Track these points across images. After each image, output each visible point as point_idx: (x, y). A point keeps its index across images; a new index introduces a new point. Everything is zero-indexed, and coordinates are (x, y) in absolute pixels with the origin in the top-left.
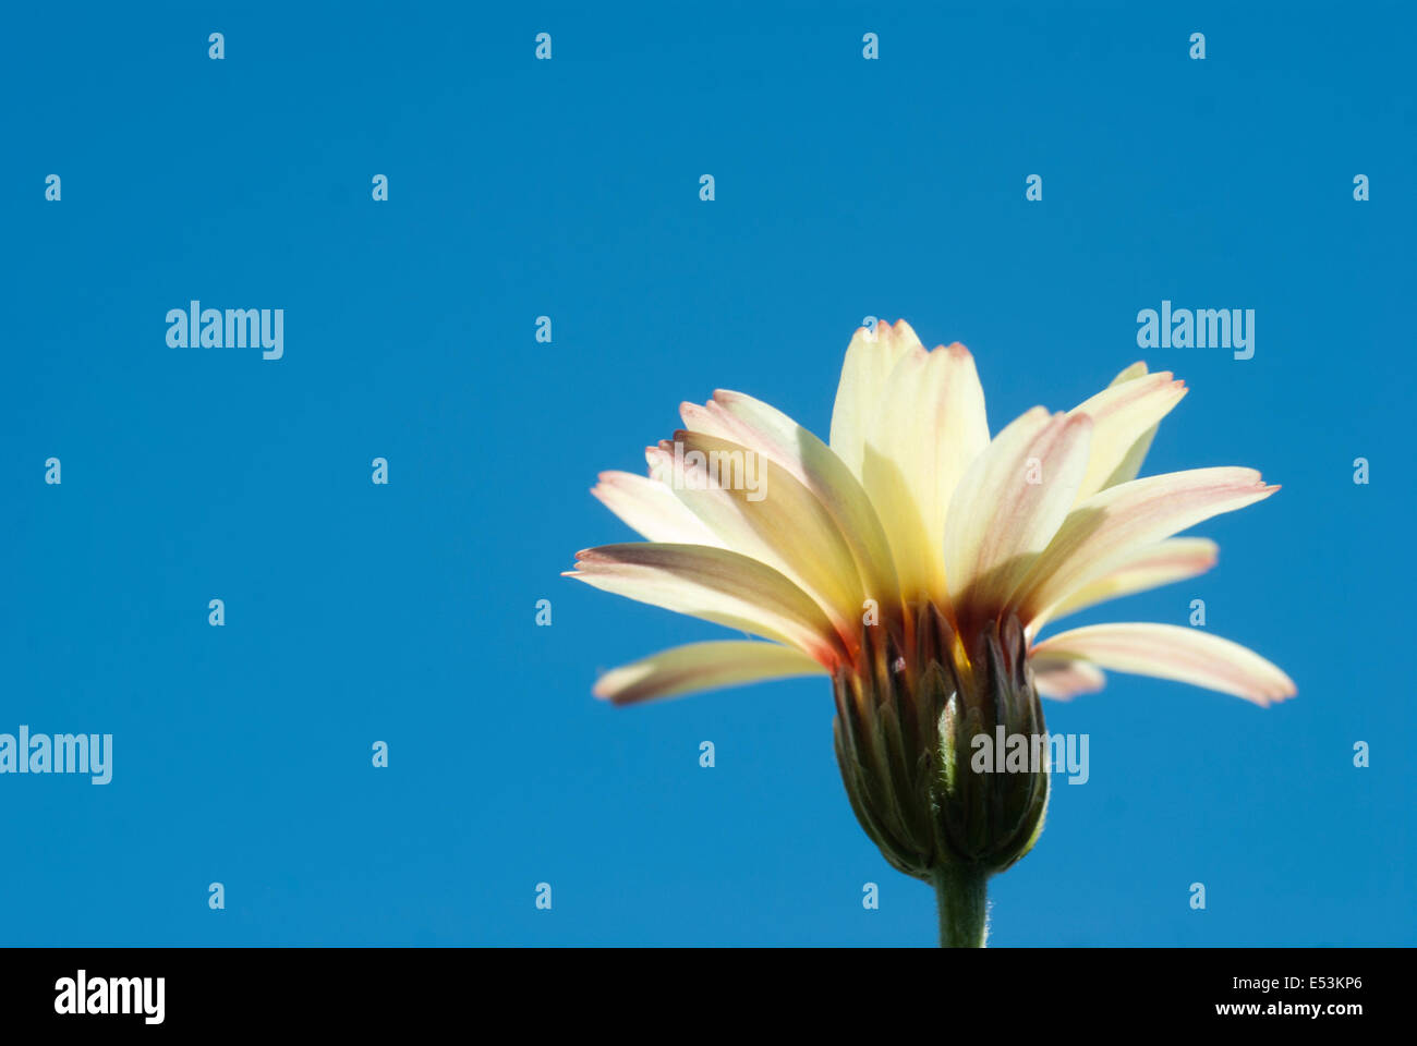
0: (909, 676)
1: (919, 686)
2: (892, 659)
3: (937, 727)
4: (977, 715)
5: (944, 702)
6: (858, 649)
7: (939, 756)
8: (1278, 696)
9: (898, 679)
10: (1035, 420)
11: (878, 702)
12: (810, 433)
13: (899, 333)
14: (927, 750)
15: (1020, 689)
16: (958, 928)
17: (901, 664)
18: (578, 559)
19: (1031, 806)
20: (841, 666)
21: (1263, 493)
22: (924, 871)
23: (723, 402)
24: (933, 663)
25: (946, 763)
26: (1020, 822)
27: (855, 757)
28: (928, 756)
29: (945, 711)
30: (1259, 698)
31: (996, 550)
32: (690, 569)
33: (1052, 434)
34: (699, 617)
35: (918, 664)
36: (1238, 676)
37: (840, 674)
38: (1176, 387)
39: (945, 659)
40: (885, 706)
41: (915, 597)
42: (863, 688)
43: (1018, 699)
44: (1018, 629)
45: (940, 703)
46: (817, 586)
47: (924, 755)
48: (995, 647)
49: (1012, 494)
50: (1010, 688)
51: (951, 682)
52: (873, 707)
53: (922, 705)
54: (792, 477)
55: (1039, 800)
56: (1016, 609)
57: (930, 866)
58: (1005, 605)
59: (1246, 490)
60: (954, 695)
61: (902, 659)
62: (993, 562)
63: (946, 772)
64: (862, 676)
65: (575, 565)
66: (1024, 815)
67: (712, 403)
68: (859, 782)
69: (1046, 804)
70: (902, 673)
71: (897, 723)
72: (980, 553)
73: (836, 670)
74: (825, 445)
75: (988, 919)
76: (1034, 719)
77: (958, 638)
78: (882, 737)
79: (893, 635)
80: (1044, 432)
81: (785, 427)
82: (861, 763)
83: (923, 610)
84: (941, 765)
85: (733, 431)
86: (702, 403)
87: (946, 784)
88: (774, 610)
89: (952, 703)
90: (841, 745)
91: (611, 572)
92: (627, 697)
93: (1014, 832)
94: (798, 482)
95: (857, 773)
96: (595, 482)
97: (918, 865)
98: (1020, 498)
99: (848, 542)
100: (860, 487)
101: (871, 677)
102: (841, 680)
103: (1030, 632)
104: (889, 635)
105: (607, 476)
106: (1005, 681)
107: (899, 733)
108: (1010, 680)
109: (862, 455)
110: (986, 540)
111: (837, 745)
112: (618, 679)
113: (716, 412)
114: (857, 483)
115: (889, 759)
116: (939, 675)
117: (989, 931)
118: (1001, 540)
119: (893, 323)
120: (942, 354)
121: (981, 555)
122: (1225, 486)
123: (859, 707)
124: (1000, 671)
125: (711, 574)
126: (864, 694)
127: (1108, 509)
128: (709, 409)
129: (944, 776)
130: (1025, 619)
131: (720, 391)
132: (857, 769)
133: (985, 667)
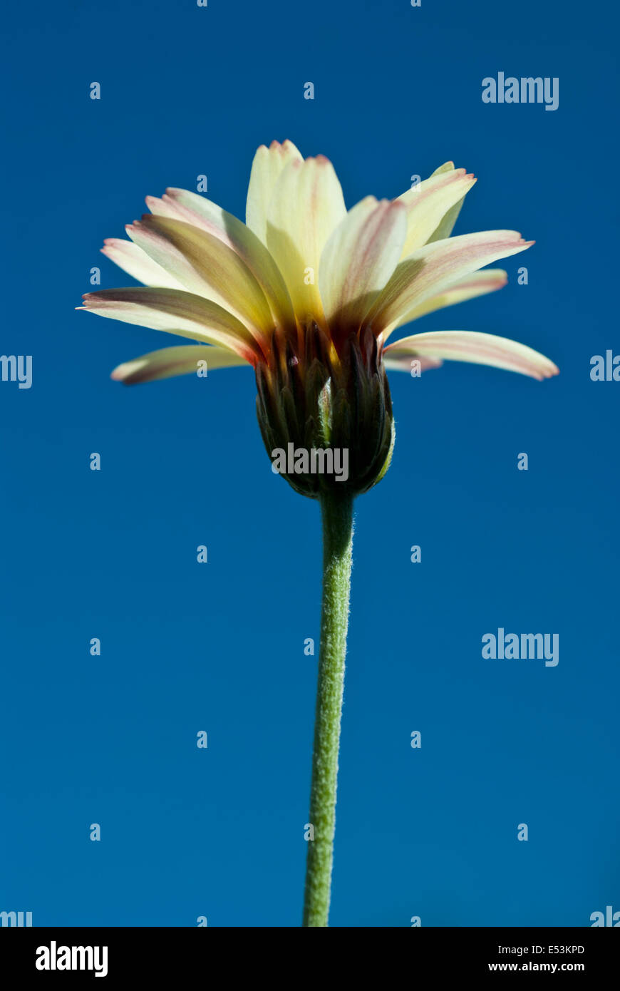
0: (300, 369)
1: (307, 376)
2: (289, 357)
3: (317, 402)
4: (344, 393)
5: (322, 385)
6: (269, 351)
7: (318, 421)
8: (548, 374)
9: (293, 370)
10: (369, 205)
11: (281, 386)
12: (231, 215)
13: (286, 149)
14: (311, 417)
15: (373, 376)
16: (333, 530)
17: (296, 360)
18: (84, 300)
19: (381, 450)
20: (259, 363)
21: (525, 247)
22: (312, 494)
23: (173, 196)
24: (315, 360)
25: (323, 425)
26: (372, 462)
27: (267, 422)
28: (312, 421)
29: (322, 392)
30: (537, 376)
31: (354, 287)
32: (160, 303)
33: (381, 213)
34: (169, 332)
35: (307, 361)
36: (521, 362)
37: (258, 368)
38: (469, 178)
39: (324, 358)
40: (286, 389)
41: (304, 317)
42: (272, 376)
43: (371, 383)
44: (372, 337)
45: (321, 385)
46: (242, 312)
47: (309, 420)
48: (356, 349)
49: (360, 252)
50: (366, 375)
51: (327, 371)
52: (278, 389)
53: (308, 389)
54: (221, 243)
55: (386, 447)
56: (371, 324)
57: (316, 490)
58: (362, 322)
59: (513, 245)
60: (330, 380)
61: (296, 358)
62: (353, 296)
63: (324, 431)
64: (271, 370)
65: (83, 303)
66: (375, 457)
67: (165, 196)
68: (270, 438)
69: (392, 448)
70: (296, 366)
71: (293, 400)
72: (343, 289)
73: (256, 365)
74: (242, 223)
75: (354, 523)
76: (383, 395)
77: (332, 343)
78: (283, 409)
79: (291, 343)
80: (375, 213)
81: (214, 211)
82: (271, 425)
83: (309, 325)
84: (320, 427)
85: (182, 214)
86: (160, 196)
87: (323, 439)
88: (215, 327)
89: (328, 386)
90: (260, 413)
91: (107, 307)
92: (133, 380)
93: (368, 468)
94: (226, 245)
95: (269, 432)
96: (103, 245)
97: (309, 490)
98: (365, 254)
99: (260, 283)
100: (266, 249)
101: (277, 370)
102: (259, 372)
103: (382, 338)
104: (288, 342)
105: (109, 241)
106: (363, 372)
107: (294, 407)
108: (365, 370)
109: (266, 227)
110: (346, 281)
111: (258, 413)
112: (125, 370)
113: (168, 202)
114: (264, 247)
115: (288, 423)
116: (319, 368)
117: (355, 531)
118: (356, 281)
119: (281, 142)
120: (312, 162)
121: (344, 291)
122: (499, 242)
123: (270, 390)
124: (359, 364)
125: (173, 306)
126: (273, 381)
127: (425, 260)
128: (165, 200)
129: (322, 434)
130: (378, 330)
131: (170, 189)
132: (268, 429)
133: (349, 363)
